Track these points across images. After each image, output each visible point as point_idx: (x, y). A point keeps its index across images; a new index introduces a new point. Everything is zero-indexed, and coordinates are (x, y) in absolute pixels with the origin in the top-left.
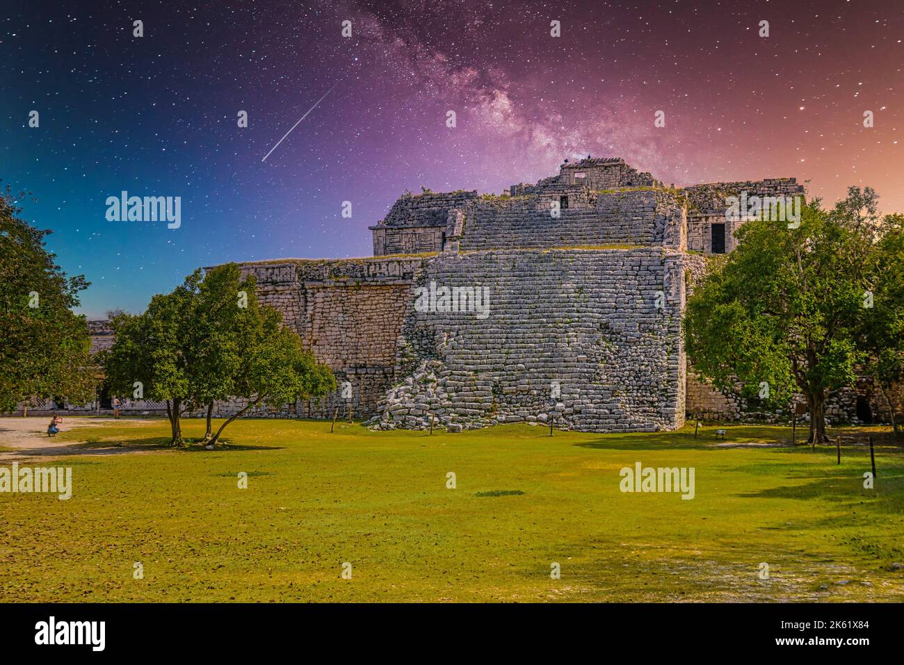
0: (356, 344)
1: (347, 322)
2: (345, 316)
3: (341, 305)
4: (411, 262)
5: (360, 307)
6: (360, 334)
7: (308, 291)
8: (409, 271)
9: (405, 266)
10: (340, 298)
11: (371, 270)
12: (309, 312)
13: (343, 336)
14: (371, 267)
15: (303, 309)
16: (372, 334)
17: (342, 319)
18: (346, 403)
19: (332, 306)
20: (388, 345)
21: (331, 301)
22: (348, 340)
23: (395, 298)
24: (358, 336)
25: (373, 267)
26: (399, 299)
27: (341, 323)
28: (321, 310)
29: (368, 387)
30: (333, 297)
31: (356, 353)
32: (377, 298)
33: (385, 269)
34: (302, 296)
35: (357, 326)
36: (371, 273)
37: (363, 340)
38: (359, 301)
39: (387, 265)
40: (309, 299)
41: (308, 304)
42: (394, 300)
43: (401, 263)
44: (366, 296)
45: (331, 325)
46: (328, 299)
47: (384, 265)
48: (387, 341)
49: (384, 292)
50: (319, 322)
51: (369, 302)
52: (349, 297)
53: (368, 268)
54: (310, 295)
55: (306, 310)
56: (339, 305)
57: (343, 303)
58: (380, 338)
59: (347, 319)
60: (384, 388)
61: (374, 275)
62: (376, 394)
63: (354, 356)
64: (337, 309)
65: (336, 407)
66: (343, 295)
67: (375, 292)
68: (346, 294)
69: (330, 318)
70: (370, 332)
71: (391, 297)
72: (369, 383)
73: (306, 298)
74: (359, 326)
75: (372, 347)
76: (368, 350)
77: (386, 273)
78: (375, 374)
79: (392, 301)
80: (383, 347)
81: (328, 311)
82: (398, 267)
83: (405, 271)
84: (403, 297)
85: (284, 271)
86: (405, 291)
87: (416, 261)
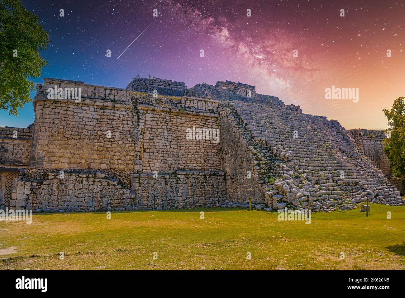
0: (178, 154)
1: (171, 137)
2: (168, 132)
3: (166, 125)
4: (212, 103)
5: (179, 128)
6: (180, 147)
7: (140, 111)
8: (211, 109)
9: (209, 105)
10: (165, 120)
11: (187, 103)
12: (141, 127)
13: (168, 147)
14: (187, 102)
15: (136, 124)
16: (188, 147)
17: (167, 135)
18: (177, 196)
19: (159, 124)
20: (200, 156)
21: (158, 121)
22: (171, 150)
23: (203, 124)
24: (179, 148)
25: (189, 102)
26: (205, 125)
27: (166, 137)
28: (150, 126)
29: (194, 184)
30: (160, 118)
31: (178, 160)
32: (191, 123)
33: (196, 105)
34: (135, 114)
35: (178, 141)
36: (187, 106)
37: (183, 151)
38: (179, 123)
39: (198, 102)
40: (140, 117)
41: (140, 121)
42: (202, 126)
43: (207, 103)
44: (183, 121)
45: (159, 138)
46: (156, 119)
47: (196, 102)
48: (199, 152)
49: (195, 119)
50: (149, 135)
51: (185, 125)
52: (171, 120)
53: (185, 102)
54: (141, 115)
55: (139, 125)
56: (164, 124)
57: (167, 124)
58: (194, 151)
59: (171, 135)
60: (204, 185)
61: (189, 107)
62: (199, 190)
63: (177, 162)
64: (163, 127)
65: (169, 200)
66: (167, 118)
67: (189, 119)
68: (169, 118)
69: (157, 133)
70: (187, 146)
71: (200, 124)
72: (194, 181)
73: (138, 116)
74: (179, 141)
75: (189, 156)
76: (186, 158)
77: (196, 107)
78: (199, 175)
79: (201, 127)
80: (196, 157)
81: (156, 127)
82: (204, 105)
83: (209, 108)
84: (207, 125)
85: (121, 93)
86: (209, 121)
87: (215, 103)
